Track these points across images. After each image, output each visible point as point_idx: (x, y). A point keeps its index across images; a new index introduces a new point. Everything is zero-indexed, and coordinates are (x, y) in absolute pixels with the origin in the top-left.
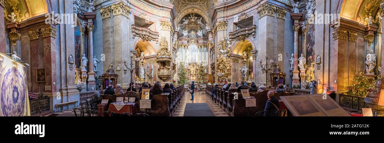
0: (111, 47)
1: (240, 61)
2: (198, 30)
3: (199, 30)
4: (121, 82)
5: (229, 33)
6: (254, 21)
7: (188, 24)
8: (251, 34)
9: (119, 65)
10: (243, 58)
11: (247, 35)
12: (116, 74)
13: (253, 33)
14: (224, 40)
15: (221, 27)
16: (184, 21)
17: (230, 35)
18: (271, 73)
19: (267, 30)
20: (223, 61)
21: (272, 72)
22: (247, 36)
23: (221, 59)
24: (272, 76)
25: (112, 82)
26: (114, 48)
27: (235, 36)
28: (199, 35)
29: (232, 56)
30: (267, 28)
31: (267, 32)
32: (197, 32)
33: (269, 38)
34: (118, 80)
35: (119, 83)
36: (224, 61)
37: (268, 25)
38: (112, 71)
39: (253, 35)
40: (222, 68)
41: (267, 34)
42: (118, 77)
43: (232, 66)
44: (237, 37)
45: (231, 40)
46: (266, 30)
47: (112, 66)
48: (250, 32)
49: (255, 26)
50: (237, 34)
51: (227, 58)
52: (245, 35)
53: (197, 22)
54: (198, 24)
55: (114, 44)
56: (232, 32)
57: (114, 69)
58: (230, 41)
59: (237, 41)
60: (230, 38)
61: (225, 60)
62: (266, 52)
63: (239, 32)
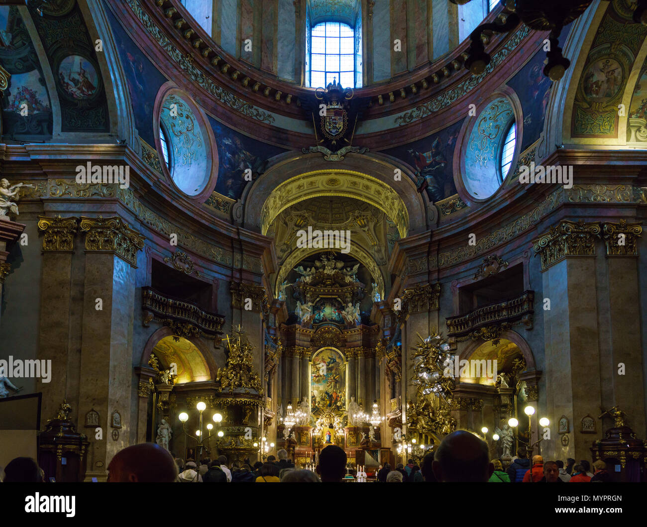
0: (70, 346)
1: (486, 405)
2: (346, 303)
3: (350, 305)
4: (100, 464)
5: (447, 319)
6: (526, 280)
7: (314, 284)
8: (518, 318)
9: (97, 408)
10: (499, 396)
11: (504, 324)
12: (83, 435)
13: (526, 318)
14: (431, 342)
15: (420, 303)
16: (301, 275)
17: (448, 326)
18: (594, 444)
19: (570, 303)
20: (427, 406)
21: (597, 441)
22: (505, 327)
23: (422, 401)
24: (597, 453)
25: (65, 463)
26: (80, 351)
27: (467, 329)
28: (350, 318)
29: (456, 390)
30: (570, 297)
31: (571, 312)
32: (343, 308)
33: (578, 329)
34: (89, 459)
35: (92, 470)
36: (432, 405)
37: (574, 288)
38: (69, 427)
39: (526, 323)
40: (424, 428)
41: (570, 317)
42: (90, 448)
43: (459, 421)
44: (472, 330)
45: (453, 340)
46: (567, 303)
47: (69, 410)
48: (514, 314)
49: (531, 296)
50: (473, 324)
51: (440, 397)
52: (498, 323)
53: (343, 279)
54: (347, 285)
55: (81, 338)
56: (454, 318)
57: (76, 420)
58: (450, 345)
59: (472, 343)
60: (450, 336)
61: (434, 402)
62: (570, 376)
63: (479, 316)
